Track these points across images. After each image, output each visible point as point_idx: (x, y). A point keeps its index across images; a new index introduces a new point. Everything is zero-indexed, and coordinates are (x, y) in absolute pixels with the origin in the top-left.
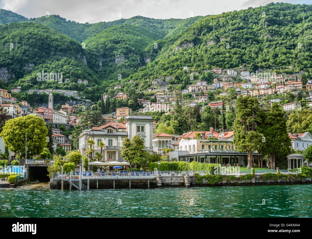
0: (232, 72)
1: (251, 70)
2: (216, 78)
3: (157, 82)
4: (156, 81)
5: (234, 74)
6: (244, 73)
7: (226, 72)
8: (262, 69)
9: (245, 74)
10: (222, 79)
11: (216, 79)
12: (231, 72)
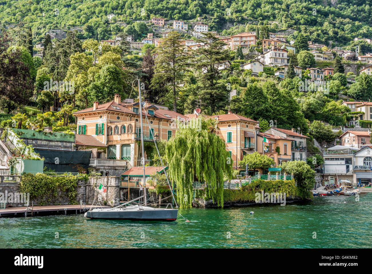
0: (181, 24)
1: (213, 24)
2: (151, 32)
3: (55, 34)
4: (53, 32)
5: (182, 28)
6: (199, 27)
7: (171, 25)
8: (231, 24)
9: (201, 29)
10: (162, 35)
11: (152, 34)
12: (178, 25)
